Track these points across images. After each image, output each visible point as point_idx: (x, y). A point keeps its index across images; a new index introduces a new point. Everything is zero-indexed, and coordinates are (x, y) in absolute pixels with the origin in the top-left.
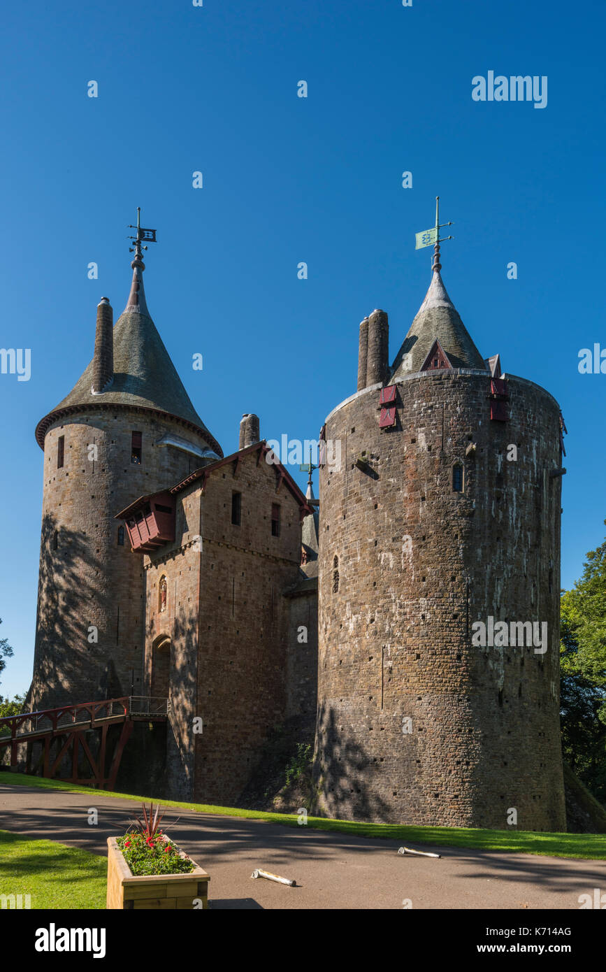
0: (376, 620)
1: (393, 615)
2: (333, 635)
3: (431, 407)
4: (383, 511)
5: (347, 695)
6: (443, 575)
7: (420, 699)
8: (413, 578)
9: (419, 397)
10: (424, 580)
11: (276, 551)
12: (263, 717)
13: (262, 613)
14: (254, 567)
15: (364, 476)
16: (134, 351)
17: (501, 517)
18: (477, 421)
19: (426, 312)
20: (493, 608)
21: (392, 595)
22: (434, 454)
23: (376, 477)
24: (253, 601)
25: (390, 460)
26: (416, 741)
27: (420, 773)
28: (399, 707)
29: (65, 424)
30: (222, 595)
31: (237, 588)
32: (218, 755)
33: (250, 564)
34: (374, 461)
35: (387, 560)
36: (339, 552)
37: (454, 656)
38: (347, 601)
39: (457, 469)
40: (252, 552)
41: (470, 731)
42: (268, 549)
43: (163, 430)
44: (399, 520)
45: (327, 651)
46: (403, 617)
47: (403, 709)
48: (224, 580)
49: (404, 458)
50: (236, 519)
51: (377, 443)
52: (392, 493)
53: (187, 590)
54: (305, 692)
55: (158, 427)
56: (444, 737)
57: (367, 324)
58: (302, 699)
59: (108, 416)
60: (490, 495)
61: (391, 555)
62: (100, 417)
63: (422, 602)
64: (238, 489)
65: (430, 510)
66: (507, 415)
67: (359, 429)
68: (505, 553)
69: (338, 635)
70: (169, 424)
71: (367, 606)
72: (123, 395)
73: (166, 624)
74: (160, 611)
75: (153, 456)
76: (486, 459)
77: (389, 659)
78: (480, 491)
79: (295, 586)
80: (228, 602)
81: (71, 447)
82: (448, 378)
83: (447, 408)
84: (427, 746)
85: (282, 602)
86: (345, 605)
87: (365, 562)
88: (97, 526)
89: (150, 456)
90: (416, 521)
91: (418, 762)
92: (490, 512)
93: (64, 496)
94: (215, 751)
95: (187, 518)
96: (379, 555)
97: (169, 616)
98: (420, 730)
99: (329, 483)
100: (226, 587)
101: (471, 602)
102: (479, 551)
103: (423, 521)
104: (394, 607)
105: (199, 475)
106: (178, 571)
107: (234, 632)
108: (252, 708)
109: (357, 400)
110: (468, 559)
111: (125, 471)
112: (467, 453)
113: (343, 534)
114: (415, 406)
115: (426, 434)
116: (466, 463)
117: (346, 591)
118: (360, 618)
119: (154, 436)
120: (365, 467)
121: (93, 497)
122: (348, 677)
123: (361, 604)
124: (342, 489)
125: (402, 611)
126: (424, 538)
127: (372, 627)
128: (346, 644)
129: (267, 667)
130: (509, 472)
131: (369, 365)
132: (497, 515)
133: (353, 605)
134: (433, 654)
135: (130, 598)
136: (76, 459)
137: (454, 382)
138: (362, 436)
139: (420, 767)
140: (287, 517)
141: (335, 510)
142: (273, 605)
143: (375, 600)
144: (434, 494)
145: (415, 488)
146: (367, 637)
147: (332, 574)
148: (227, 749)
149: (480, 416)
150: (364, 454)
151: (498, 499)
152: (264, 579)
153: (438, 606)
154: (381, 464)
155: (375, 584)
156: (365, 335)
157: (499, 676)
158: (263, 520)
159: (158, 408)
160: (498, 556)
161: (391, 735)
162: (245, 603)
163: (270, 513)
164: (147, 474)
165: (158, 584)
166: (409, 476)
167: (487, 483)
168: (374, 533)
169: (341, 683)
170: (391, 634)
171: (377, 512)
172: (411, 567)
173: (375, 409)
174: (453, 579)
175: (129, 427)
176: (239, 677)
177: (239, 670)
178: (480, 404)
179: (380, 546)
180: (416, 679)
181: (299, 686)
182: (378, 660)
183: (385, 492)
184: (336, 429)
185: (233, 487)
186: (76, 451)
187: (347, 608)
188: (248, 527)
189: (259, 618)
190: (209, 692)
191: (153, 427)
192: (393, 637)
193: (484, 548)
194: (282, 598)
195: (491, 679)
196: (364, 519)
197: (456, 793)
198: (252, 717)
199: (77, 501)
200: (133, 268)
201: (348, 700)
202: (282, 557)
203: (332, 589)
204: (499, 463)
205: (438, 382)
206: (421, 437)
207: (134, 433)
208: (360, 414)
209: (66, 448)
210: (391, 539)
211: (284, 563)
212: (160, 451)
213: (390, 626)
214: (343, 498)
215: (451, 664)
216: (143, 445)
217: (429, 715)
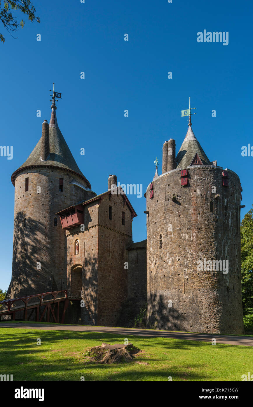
0: (181, 259)
1: (188, 258)
2: (160, 265)
3: (202, 179)
4: (183, 217)
5: (168, 289)
6: (207, 243)
7: (200, 290)
8: (196, 244)
9: (197, 175)
10: (200, 245)
11: (124, 231)
12: (120, 298)
13: (119, 256)
14: (116, 237)
15: (174, 204)
16: (56, 144)
17: (226, 222)
18: (219, 185)
19: (188, 142)
20: (225, 256)
21: (188, 250)
22: (203, 197)
23: (180, 204)
24: (116, 251)
25: (185, 198)
26: (199, 306)
27: (201, 318)
28: (191, 293)
29: (29, 173)
30: (106, 248)
31: (111, 245)
32: (105, 314)
33: (115, 236)
34: (178, 198)
35: (185, 236)
36: (162, 232)
37: (212, 274)
38: (167, 252)
39: (212, 203)
40: (116, 231)
41: (219, 302)
42: (121, 230)
43: (72, 178)
44: (190, 221)
45: (156, 272)
46: (192, 259)
47: (193, 294)
48: (106, 242)
49: (191, 198)
50: (110, 218)
51: (180, 191)
52: (186, 211)
53: (91, 246)
54: (136, 288)
55: (70, 177)
56: (209, 305)
57: (167, 144)
58: (135, 291)
59: (49, 171)
60: (223, 213)
61: (187, 235)
62: (46, 171)
63: (200, 253)
64: (111, 205)
65: (202, 218)
66: (228, 184)
67: (171, 185)
68: (228, 235)
69: (162, 266)
70: (74, 176)
71: (177, 254)
72: (55, 162)
73: (79, 260)
74: (75, 254)
75: (68, 189)
76: (221, 200)
77: (187, 275)
78: (220, 212)
79: (130, 245)
80: (108, 251)
81: (32, 183)
82: (208, 168)
83: (207, 180)
84: (203, 308)
85: (126, 251)
86: (166, 254)
87: (176, 237)
88: (45, 217)
89: (67, 189)
90: (197, 222)
91: (200, 314)
92: (223, 220)
93: (29, 204)
94: (104, 312)
95: (91, 216)
96: (182, 235)
97: (81, 256)
98: (200, 302)
99: (156, 205)
100: (107, 245)
101: (218, 254)
102: (220, 235)
103: (199, 222)
104: (188, 255)
105: (99, 198)
106: (85, 237)
107: (110, 263)
108: (116, 294)
109: (170, 174)
110: (216, 238)
111: (57, 194)
112: (215, 198)
113: (164, 225)
114: (195, 178)
115: (200, 189)
116: (215, 201)
117: (167, 248)
118: (174, 259)
119: (69, 180)
120: (175, 200)
121: (43, 205)
122: (169, 282)
123: (174, 253)
124: (164, 208)
125: (192, 256)
126: (200, 229)
127: (179, 262)
128: (167, 269)
129: (121, 278)
130: (229, 205)
131: (168, 160)
132: (225, 222)
133: (170, 253)
134: (204, 273)
135: (60, 248)
136: (34, 188)
137: (210, 170)
138: (173, 188)
139: (201, 316)
140: (127, 218)
141: (160, 216)
142: (123, 253)
143: (180, 252)
144: (203, 212)
145: (196, 210)
146: (177, 266)
147: (159, 242)
148: (109, 311)
149: (219, 184)
150: (174, 195)
151: (226, 215)
152: (120, 242)
153: (206, 255)
154: (181, 199)
155: (180, 245)
156: (166, 148)
157: (227, 282)
158: (119, 218)
159: (70, 169)
160: (226, 237)
161: (189, 304)
162: (114, 252)
163: (122, 216)
164: (66, 196)
165: (74, 243)
166: (193, 205)
167: (222, 209)
168: (179, 226)
169: (165, 284)
170: (187, 265)
171: (181, 218)
172: (195, 239)
173: (179, 178)
174: (211, 245)
175: (58, 176)
176: (112, 282)
177: (112, 279)
178: (219, 179)
179: (182, 231)
180: (198, 283)
181: (133, 286)
182: (182, 275)
183: (184, 210)
184: (159, 184)
185: (109, 204)
186: (35, 184)
187: (167, 255)
188: (114, 220)
189: (118, 258)
190: (102, 288)
191: (68, 177)
192: (188, 266)
193: (221, 234)
194: (126, 250)
195: (225, 283)
196: (175, 220)
197: (215, 326)
198: (117, 298)
199: (36, 206)
200: (52, 108)
201: (169, 290)
202: (126, 234)
203: (159, 247)
204: (226, 202)
205: (204, 170)
206: (198, 190)
207: (60, 179)
208: (172, 179)
209: (30, 183)
210: (186, 229)
211: (126, 236)
212: (71, 187)
213: (187, 262)
214: (164, 212)
215: (211, 277)
216: (64, 184)
217: (204, 296)
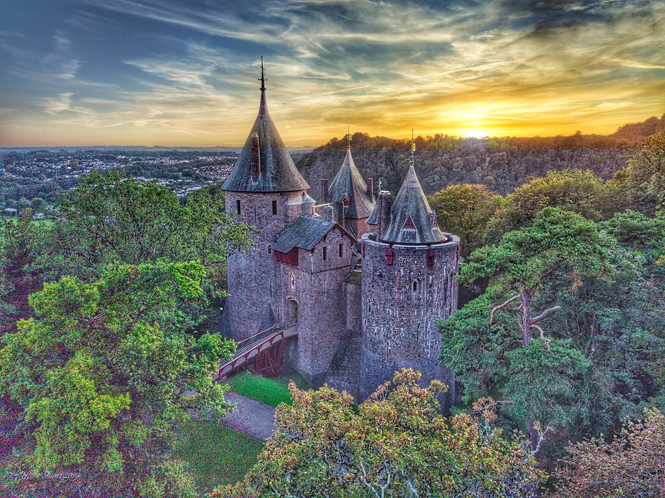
1: (391, 331)
2: (368, 327)
8: (398, 321)
9: (402, 256)
10: (402, 322)
11: (341, 264)
13: (336, 292)
17: (431, 299)
18: (423, 266)
20: (427, 331)
21: (391, 324)
22: (406, 277)
23: (385, 280)
24: (333, 289)
25: (390, 276)
28: (393, 363)
30: (320, 292)
31: (326, 286)
33: (331, 274)
34: (384, 273)
35: (389, 312)
36: (371, 299)
37: (413, 348)
39: (415, 284)
40: (332, 269)
42: (338, 265)
44: (393, 299)
45: (366, 331)
46: (395, 333)
48: (321, 285)
49: (396, 277)
50: (325, 259)
51: (386, 268)
52: (391, 288)
59: (261, 195)
60: (427, 292)
62: (257, 196)
64: (325, 246)
65: (405, 298)
66: (434, 261)
67: (378, 258)
70: (288, 194)
73: (294, 295)
74: (291, 288)
76: (426, 279)
78: (423, 291)
80: (323, 293)
81: (244, 207)
82: (412, 250)
83: (411, 261)
87: (381, 310)
88: (259, 245)
89: (280, 211)
90: (400, 301)
92: (427, 298)
95: (304, 260)
96: (385, 309)
97: (296, 293)
100: (322, 288)
101: (419, 330)
103: (402, 301)
104: (391, 329)
106: (300, 277)
107: (325, 304)
108: (333, 331)
109: (378, 247)
110: (418, 315)
111: (270, 220)
112: (418, 278)
114: (400, 259)
115: (403, 270)
116: (419, 281)
117: (373, 315)
118: (378, 328)
119: (282, 201)
120: (381, 275)
123: (379, 324)
124: (372, 276)
125: (394, 331)
126: (402, 307)
127: (383, 333)
130: (434, 282)
134: (405, 347)
135: (275, 276)
136: (246, 213)
138: (380, 262)
140: (346, 247)
141: (369, 281)
144: (406, 292)
145: (399, 290)
147: (368, 305)
149: (424, 264)
150: (380, 269)
151: (431, 292)
153: (407, 331)
154: (387, 276)
155: (384, 318)
157: (428, 354)
158: (336, 254)
160: (429, 313)
162: (329, 291)
163: (338, 250)
164: (280, 220)
165: (289, 275)
166: (397, 284)
167: (426, 288)
170: (390, 338)
172: (398, 316)
173: (385, 255)
174: (413, 322)
175: (271, 199)
176: (328, 321)
177: (328, 318)
179: (386, 306)
181: (352, 319)
186: (246, 210)
188: (330, 259)
189: (335, 295)
191: (281, 197)
203: (368, 310)
205: (408, 251)
207: (273, 202)
210: (390, 305)
212: (285, 208)
213: (390, 335)
216: (277, 207)
